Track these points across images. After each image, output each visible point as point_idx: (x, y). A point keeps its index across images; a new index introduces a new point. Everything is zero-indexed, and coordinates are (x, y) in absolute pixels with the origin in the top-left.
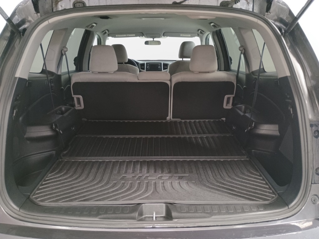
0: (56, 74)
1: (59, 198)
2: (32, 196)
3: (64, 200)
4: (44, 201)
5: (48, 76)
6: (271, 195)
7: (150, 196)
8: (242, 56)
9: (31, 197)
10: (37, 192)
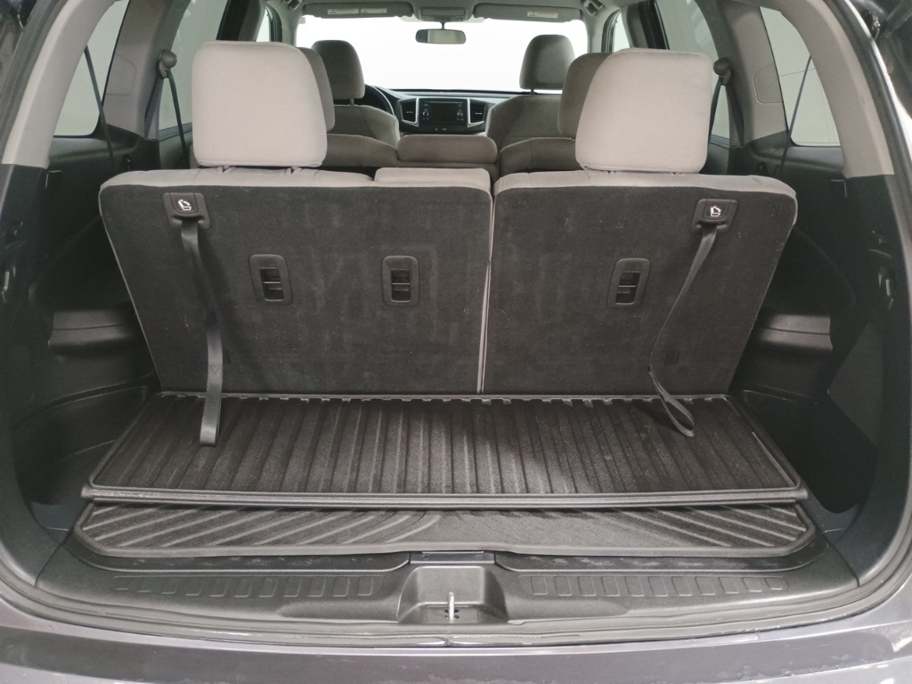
0: (142, 138)
1: (163, 532)
2: (82, 526)
3: (178, 541)
4: (120, 541)
6: (794, 527)
7: (437, 526)
8: (723, 89)
9: (77, 529)
10: (95, 513)
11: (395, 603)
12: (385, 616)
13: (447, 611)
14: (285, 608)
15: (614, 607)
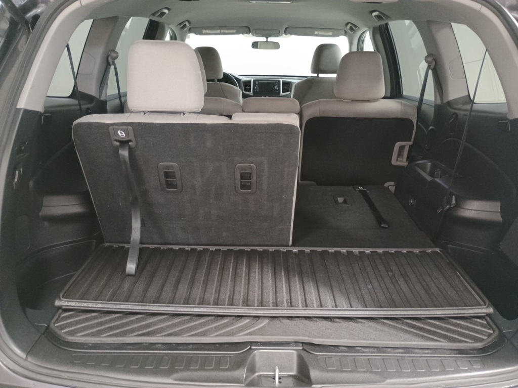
0: (97, 98)
1: (102, 328)
2: (54, 323)
3: (111, 333)
4: (76, 333)
5: (81, 102)
6: (485, 330)
7: (267, 326)
9: (52, 325)
10: (63, 315)
11: (242, 373)
12: (237, 381)
13: (274, 379)
14: (175, 375)
15: (377, 377)
